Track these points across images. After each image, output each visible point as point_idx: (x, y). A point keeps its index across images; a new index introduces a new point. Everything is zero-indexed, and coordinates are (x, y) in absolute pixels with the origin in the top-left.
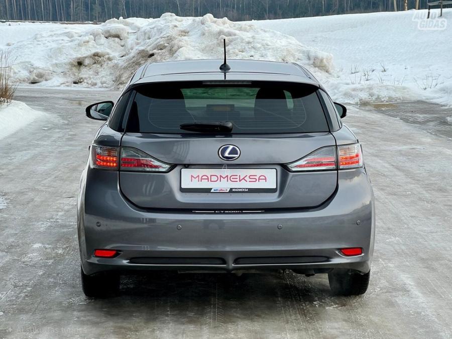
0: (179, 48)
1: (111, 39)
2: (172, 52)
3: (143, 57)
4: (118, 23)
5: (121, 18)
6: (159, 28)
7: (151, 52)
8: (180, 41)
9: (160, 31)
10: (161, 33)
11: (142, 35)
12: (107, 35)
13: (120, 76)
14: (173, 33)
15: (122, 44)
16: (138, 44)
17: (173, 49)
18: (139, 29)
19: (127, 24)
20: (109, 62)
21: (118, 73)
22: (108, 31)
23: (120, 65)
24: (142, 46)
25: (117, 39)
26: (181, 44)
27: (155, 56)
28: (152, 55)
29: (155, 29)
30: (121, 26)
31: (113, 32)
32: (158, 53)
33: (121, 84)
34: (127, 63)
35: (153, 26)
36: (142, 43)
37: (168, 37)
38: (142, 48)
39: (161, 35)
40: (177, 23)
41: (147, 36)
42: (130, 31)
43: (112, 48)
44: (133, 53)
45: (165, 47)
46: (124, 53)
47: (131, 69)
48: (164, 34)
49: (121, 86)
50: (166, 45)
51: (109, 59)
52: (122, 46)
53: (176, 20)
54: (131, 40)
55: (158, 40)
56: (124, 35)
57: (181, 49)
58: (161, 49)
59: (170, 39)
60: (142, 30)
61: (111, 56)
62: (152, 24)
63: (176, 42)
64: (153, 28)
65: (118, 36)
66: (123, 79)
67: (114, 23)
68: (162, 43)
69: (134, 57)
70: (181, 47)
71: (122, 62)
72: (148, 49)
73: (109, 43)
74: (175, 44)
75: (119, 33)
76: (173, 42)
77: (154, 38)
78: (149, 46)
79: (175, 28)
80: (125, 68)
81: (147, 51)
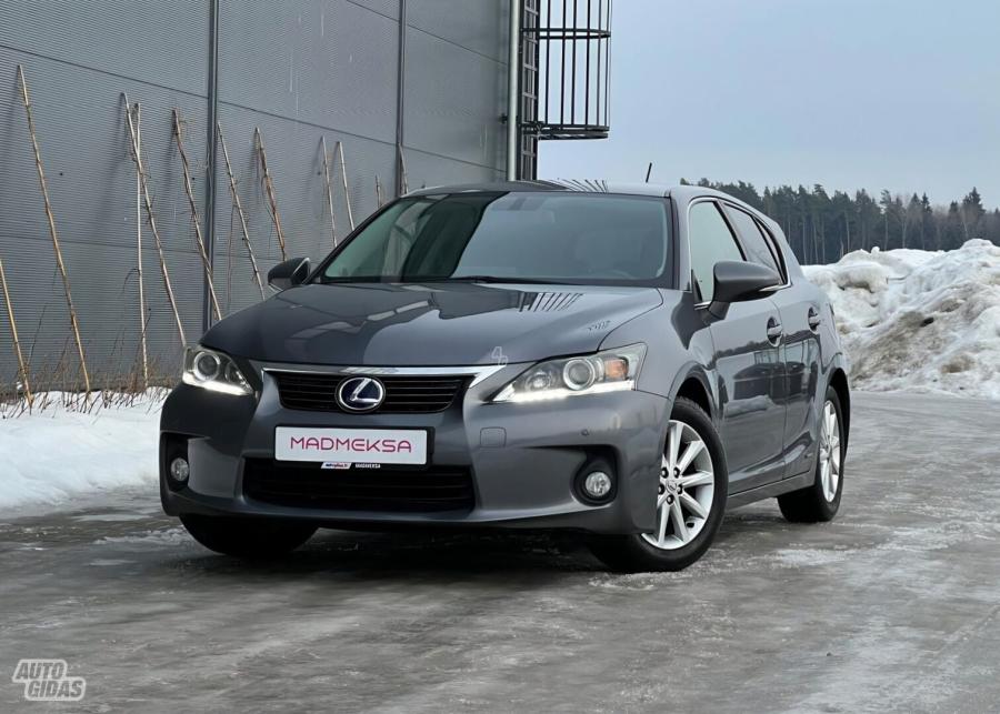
0: (985, 308)
1: (851, 291)
2: (970, 316)
3: (910, 325)
4: (869, 259)
5: (876, 249)
6: (951, 268)
7: (927, 316)
8: (990, 293)
9: (952, 274)
10: (954, 279)
11: (915, 283)
12: (843, 283)
13: (861, 364)
14: (978, 277)
15: (874, 301)
16: (904, 301)
17: (974, 309)
18: (911, 270)
19: (887, 262)
20: (843, 336)
21: (857, 358)
22: (846, 276)
23: (863, 343)
24: (913, 304)
25: (863, 292)
26: (989, 299)
27: (935, 323)
28: (930, 321)
29: (943, 270)
30: (875, 265)
31: (856, 278)
32: (942, 318)
33: (861, 377)
34: (877, 339)
35: (939, 265)
36: (914, 299)
37: (966, 285)
38: (912, 308)
39: (954, 283)
40: (990, 260)
41: (925, 284)
42: (893, 275)
43: (851, 309)
44: (892, 318)
45: (957, 306)
46: (875, 318)
47: (883, 349)
48: (960, 280)
49: (858, 382)
50: (959, 301)
51: (844, 330)
52: (874, 306)
53: (989, 252)
54: (891, 295)
55: (945, 293)
56: (878, 283)
57: (988, 310)
58: (948, 310)
59: (969, 290)
60: (917, 272)
61: (847, 324)
62: (938, 260)
63: (979, 295)
64: (939, 269)
65: (865, 286)
66: (866, 368)
67: (862, 258)
68: (952, 297)
69: (892, 326)
70: (990, 306)
71: (867, 337)
72: (923, 309)
73: (845, 299)
74: (977, 300)
75: (867, 279)
76: (974, 297)
77: (939, 289)
78: (924, 304)
79: (984, 269)
80: (873, 348)
81: (920, 314)
